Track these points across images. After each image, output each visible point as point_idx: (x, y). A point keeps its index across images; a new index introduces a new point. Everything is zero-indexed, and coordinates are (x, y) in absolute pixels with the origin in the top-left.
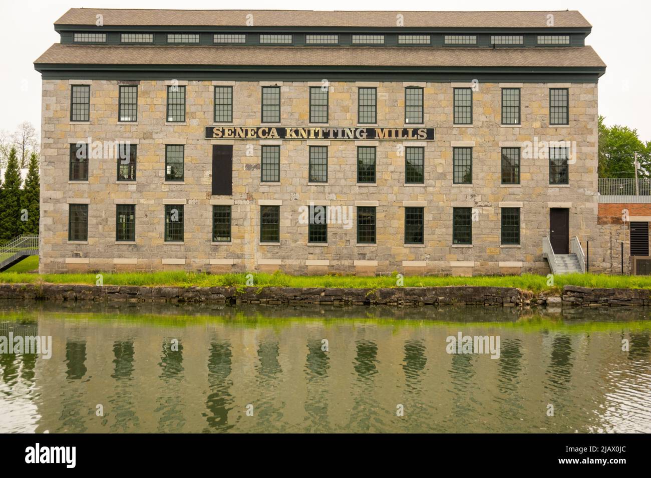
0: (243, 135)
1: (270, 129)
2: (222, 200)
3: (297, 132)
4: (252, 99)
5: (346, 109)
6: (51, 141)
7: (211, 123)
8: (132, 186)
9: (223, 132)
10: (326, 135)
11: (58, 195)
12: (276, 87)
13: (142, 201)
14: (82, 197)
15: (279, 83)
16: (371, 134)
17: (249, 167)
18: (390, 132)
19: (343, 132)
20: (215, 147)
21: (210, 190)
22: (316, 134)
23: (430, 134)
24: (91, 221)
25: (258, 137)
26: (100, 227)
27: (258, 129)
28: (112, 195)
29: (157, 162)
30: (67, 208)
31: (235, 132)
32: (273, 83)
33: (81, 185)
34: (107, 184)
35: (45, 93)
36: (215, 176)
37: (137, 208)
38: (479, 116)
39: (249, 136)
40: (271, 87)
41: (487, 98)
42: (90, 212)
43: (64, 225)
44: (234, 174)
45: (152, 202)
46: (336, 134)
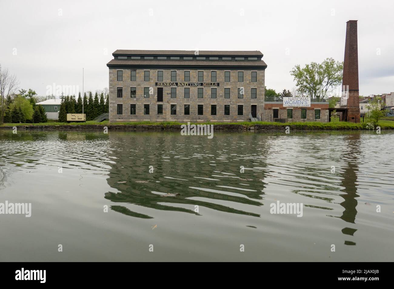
0: (166, 85)
1: (173, 83)
2: (160, 103)
3: (181, 84)
4: (168, 74)
6: (112, 86)
7: (157, 82)
8: (135, 99)
9: (160, 84)
10: (189, 85)
11: (114, 102)
12: (175, 71)
13: (138, 103)
14: (121, 102)
15: (176, 70)
16: (202, 84)
17: (168, 94)
18: (207, 84)
19: (194, 84)
20: (158, 88)
21: (157, 100)
22: (186, 85)
23: (218, 84)
24: (123, 109)
25: (170, 85)
26: (126, 111)
27: (170, 83)
28: (129, 102)
29: (142, 92)
30: (117, 105)
31: (163, 84)
33: (121, 99)
34: (128, 99)
35: (110, 73)
36: (158, 96)
37: (136, 105)
38: (232, 79)
39: (168, 85)
40: (174, 71)
41: (234, 74)
42: (123, 106)
43: (116, 110)
44: (163, 96)
45: (141, 104)
46: (192, 85)
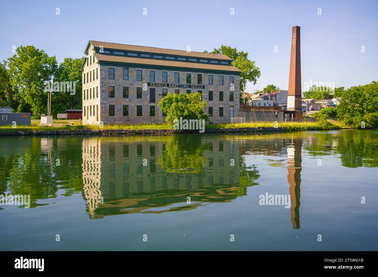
0: (158, 86)
1: (165, 84)
2: (153, 104)
3: (172, 85)
4: (160, 75)
5: (184, 79)
6: (103, 85)
7: (149, 82)
8: (128, 100)
9: (153, 84)
10: (179, 86)
11: (106, 102)
13: (130, 104)
14: (113, 103)
15: (167, 71)
16: (190, 86)
17: (159, 95)
18: (194, 86)
19: (183, 86)
20: (151, 89)
21: (149, 101)
22: (177, 86)
23: (204, 87)
24: (116, 110)
25: (162, 86)
26: (119, 112)
27: (162, 84)
28: (122, 102)
29: (135, 92)
30: (108, 106)
31: (156, 84)
32: (165, 71)
33: (113, 99)
34: (120, 99)
35: (101, 70)
36: (150, 97)
37: (129, 106)
38: (215, 83)
39: (160, 86)
41: (216, 78)
42: (115, 108)
44: (156, 97)
45: (133, 104)
46: (181, 86)
